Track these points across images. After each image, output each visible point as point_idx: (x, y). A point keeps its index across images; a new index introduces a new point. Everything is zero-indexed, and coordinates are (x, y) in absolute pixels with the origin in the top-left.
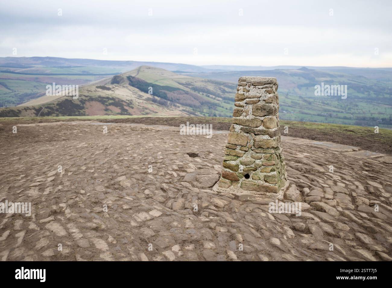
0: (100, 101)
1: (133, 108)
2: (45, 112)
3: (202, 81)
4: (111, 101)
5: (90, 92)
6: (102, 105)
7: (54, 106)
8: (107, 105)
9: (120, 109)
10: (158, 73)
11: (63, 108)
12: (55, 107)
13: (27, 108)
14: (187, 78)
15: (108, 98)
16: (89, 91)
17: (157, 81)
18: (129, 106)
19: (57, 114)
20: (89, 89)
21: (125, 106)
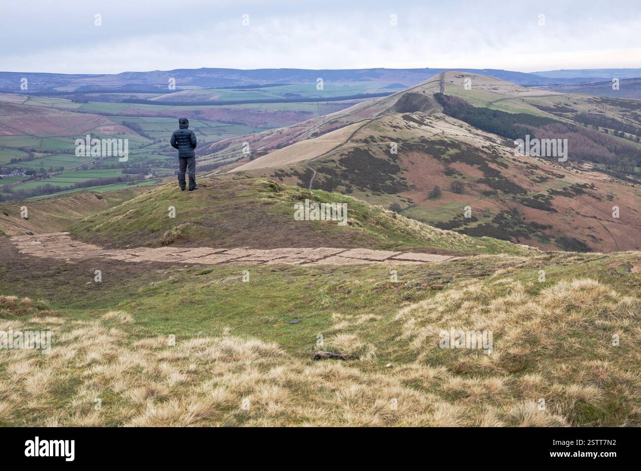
0: (427, 151)
1: (506, 167)
2: (320, 182)
3: (589, 101)
4: (452, 151)
5: (398, 130)
6: (435, 160)
7: (335, 165)
8: (446, 161)
9: (479, 169)
10: (484, 87)
11: (356, 171)
12: (337, 167)
13: (280, 173)
14: (551, 95)
15: (442, 143)
16: (395, 127)
17: (491, 103)
18: (497, 163)
19: (347, 186)
20: (394, 124)
21: (489, 161)
